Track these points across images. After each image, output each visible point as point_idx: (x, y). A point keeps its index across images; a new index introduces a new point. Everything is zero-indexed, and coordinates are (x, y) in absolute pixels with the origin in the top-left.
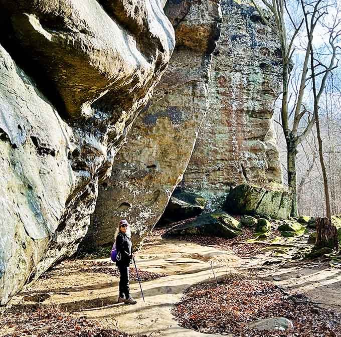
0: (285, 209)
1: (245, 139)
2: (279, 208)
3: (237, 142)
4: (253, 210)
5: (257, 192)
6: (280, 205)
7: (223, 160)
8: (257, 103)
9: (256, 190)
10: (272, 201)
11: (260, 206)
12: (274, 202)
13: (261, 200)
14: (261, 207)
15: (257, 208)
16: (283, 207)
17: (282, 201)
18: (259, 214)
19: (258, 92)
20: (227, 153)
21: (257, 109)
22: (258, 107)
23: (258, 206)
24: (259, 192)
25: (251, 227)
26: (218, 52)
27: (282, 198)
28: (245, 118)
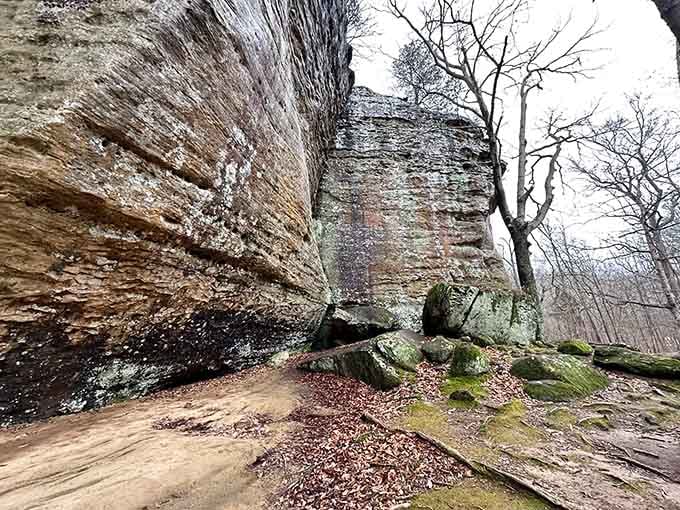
0: (524, 326)
1: (454, 244)
2: (511, 324)
3: (442, 247)
4: (457, 326)
5: (460, 292)
6: (512, 317)
7: (424, 268)
8: (464, 205)
9: (457, 290)
10: (494, 310)
11: (469, 319)
12: (498, 313)
13: (471, 307)
14: (472, 322)
15: (464, 322)
16: (519, 322)
17: (514, 311)
18: (469, 334)
19: (464, 193)
20: (430, 261)
21: (464, 211)
22: (466, 208)
23: (466, 320)
24: (465, 294)
25: (440, 363)
26: (409, 155)
27: (514, 307)
28: (450, 221)
